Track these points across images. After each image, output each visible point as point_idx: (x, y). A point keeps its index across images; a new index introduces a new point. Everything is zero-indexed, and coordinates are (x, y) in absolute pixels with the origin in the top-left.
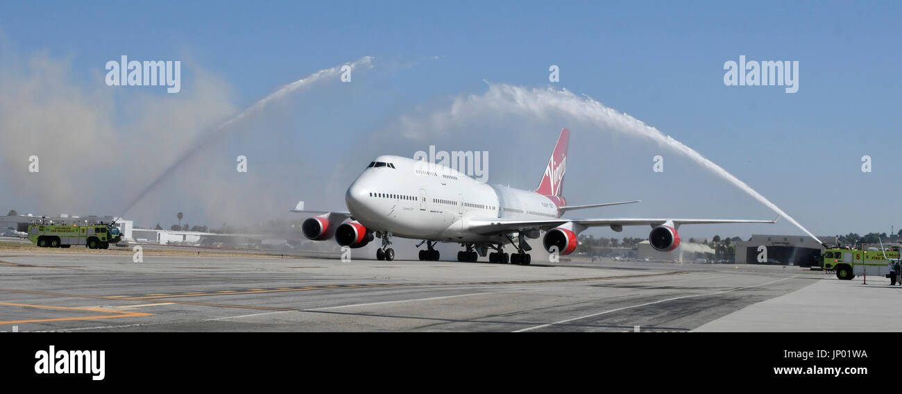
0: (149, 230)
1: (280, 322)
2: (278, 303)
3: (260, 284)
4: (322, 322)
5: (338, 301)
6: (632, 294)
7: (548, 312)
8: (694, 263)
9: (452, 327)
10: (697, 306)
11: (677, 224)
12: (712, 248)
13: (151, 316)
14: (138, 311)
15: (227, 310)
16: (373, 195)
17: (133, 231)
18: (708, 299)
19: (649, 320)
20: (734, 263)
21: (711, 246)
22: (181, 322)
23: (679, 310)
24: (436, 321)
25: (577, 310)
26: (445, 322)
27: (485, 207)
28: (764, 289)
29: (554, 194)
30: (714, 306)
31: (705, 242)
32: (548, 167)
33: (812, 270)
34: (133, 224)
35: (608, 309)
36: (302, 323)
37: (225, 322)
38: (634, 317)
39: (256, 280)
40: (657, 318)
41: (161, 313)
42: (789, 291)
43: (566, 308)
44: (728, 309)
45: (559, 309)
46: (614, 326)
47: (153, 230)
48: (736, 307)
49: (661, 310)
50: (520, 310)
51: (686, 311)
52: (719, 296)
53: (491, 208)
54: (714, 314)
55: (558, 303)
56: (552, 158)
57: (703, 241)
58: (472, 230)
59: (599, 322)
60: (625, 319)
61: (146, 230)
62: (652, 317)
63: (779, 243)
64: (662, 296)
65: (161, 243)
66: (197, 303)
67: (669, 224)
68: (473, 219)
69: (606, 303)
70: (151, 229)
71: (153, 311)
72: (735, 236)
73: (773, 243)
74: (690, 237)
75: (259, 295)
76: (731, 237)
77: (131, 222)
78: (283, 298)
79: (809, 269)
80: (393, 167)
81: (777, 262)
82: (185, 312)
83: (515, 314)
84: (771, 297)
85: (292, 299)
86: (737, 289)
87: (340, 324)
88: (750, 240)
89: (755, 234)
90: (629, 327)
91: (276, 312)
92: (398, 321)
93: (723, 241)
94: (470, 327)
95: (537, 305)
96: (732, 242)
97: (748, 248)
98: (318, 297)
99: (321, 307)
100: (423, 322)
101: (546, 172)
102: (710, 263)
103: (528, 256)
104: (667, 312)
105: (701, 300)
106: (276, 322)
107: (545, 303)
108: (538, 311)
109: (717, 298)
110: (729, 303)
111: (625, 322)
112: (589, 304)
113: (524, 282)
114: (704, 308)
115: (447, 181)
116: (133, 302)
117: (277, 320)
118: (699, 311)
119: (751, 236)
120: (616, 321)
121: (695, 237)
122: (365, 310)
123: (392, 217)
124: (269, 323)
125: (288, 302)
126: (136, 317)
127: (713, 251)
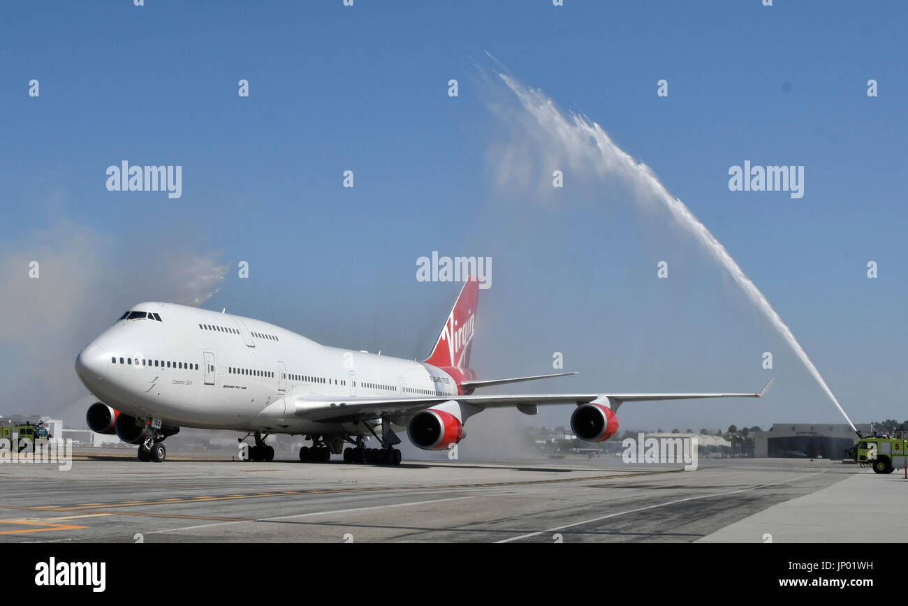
0: (82, 431)
1: (232, 535)
2: (230, 512)
3: (208, 491)
4: (280, 533)
5: (298, 509)
6: (636, 495)
7: (539, 518)
8: (706, 458)
9: (429, 537)
10: (712, 508)
11: (616, 402)
12: (727, 440)
13: (84, 529)
14: (71, 523)
15: (171, 521)
16: (118, 360)
17: (63, 432)
18: (725, 499)
19: (657, 525)
20: (753, 457)
21: (726, 438)
22: (118, 535)
23: (691, 512)
24: (411, 531)
25: (572, 515)
26: (420, 531)
27: (327, 381)
28: (789, 487)
29: (456, 364)
30: (731, 507)
31: (719, 434)
32: (446, 328)
33: (844, 463)
34: (63, 424)
35: (608, 513)
36: (257, 535)
37: (169, 535)
38: (639, 522)
39: (204, 486)
40: (666, 523)
41: (96, 525)
42: (818, 488)
43: (560, 513)
44: (748, 511)
45: (553, 514)
46: (616, 532)
47: (86, 431)
48: (757, 508)
49: (670, 513)
50: (507, 516)
51: (698, 514)
52: (736, 495)
53: (339, 382)
54: (733, 516)
55: (551, 508)
56: (451, 316)
57: (717, 432)
58: (301, 414)
59: (599, 528)
60: (629, 525)
61: (78, 431)
62: (660, 522)
63: (805, 433)
64: (672, 497)
65: (95, 445)
66: (136, 513)
67: (601, 401)
68: (301, 399)
69: (605, 506)
70: (83, 429)
71: (87, 523)
72: (753, 426)
73: (798, 433)
74: (702, 428)
75: (207, 503)
76: (749, 428)
77: (61, 422)
78: (235, 507)
79: (841, 461)
80: (158, 319)
81: (803, 454)
82: (124, 523)
83: (502, 520)
84: (797, 495)
85: (244, 507)
86: (758, 487)
87: (301, 535)
88: (771, 430)
89: (775, 423)
90: (634, 534)
91: (228, 523)
92: (366, 530)
93: (740, 431)
94: (450, 537)
95: (528, 510)
96: (750, 433)
97: (769, 439)
98: (275, 504)
99: (280, 516)
100: (395, 532)
101: (443, 334)
102: (726, 458)
103: (398, 453)
104: (677, 516)
105: (718, 501)
106: (227, 534)
107: (538, 507)
108: (528, 517)
109: (734, 498)
110: (748, 503)
111: (630, 528)
112: (586, 508)
113: (511, 484)
114: (720, 510)
115: (256, 341)
116: (63, 513)
117: (228, 532)
118: (713, 514)
119: (772, 426)
120: (619, 527)
121: (708, 429)
122: (328, 519)
123: (153, 394)
124: (219, 535)
125: (241, 511)
126: (69, 531)
127: (729, 444)
